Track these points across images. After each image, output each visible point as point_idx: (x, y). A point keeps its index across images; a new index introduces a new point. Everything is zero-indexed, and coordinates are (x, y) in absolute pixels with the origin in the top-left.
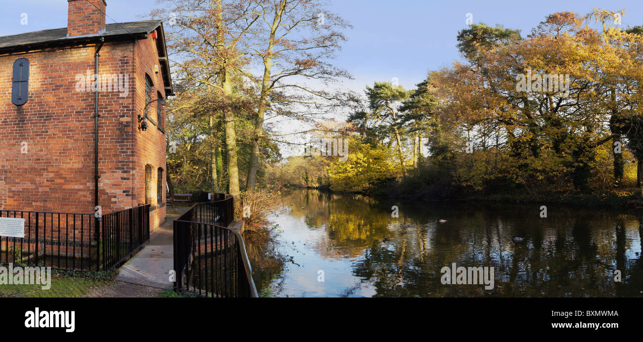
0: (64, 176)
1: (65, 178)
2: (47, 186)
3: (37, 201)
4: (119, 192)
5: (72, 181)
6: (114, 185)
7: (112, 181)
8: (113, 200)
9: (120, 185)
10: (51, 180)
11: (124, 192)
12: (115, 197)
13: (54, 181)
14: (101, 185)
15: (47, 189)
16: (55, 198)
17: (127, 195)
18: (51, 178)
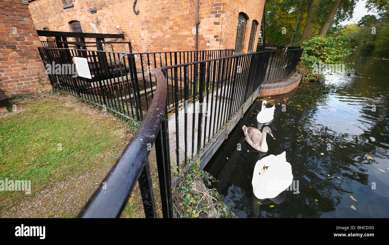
0: (179, 23)
1: (179, 25)
2: (169, 34)
3: (165, 47)
4: (211, 37)
5: (183, 28)
6: (209, 30)
7: (207, 26)
8: (208, 44)
9: (213, 30)
10: (171, 28)
11: (215, 37)
12: (209, 42)
13: (172, 28)
14: (200, 30)
15: (169, 36)
16: (174, 43)
17: (217, 40)
18: (172, 26)
